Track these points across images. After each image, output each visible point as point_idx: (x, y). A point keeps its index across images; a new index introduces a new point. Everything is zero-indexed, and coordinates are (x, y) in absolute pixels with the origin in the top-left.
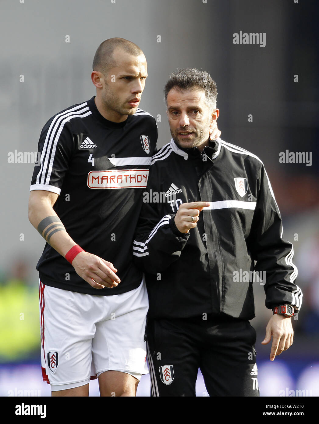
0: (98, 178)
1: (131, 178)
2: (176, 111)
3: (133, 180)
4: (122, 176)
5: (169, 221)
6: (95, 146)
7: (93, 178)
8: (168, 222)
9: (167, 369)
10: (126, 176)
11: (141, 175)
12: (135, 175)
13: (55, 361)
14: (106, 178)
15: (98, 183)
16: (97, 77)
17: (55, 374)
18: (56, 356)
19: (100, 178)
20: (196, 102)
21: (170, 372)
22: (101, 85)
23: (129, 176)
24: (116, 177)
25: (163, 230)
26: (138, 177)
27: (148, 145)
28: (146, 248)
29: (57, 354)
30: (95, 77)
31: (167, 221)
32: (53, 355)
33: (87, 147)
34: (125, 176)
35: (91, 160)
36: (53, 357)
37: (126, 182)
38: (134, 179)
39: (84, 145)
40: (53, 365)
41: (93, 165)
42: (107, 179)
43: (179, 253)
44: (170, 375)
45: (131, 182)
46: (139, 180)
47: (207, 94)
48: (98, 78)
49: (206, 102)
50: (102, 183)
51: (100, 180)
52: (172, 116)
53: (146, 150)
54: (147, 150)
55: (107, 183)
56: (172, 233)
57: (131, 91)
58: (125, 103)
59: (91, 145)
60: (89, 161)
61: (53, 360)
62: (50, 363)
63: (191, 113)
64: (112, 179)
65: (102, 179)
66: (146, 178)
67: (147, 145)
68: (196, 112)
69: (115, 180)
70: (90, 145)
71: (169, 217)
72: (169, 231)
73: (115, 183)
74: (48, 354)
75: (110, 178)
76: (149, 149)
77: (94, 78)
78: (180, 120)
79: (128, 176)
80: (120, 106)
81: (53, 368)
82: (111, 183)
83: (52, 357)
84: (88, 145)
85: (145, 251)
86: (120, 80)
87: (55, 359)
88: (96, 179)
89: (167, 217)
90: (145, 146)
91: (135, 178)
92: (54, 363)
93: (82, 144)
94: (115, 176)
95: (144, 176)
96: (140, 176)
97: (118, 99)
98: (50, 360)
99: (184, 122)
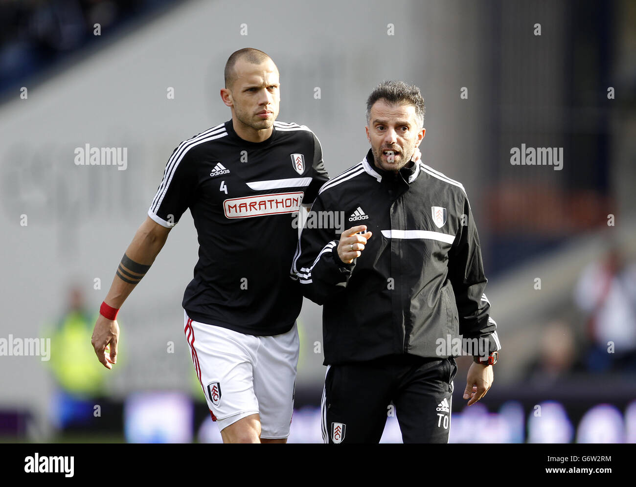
0: (235, 206)
1: (277, 203)
2: (383, 126)
3: (280, 205)
4: (265, 201)
5: (332, 249)
6: (228, 171)
7: (229, 207)
8: (330, 250)
9: (338, 427)
10: (271, 201)
11: (290, 199)
12: (283, 200)
13: (217, 392)
14: (244, 205)
15: (236, 212)
16: (226, 94)
17: (219, 407)
18: (217, 386)
19: (238, 206)
20: (406, 117)
21: (341, 431)
22: (231, 102)
23: (275, 201)
24: (258, 203)
25: (325, 258)
26: (287, 201)
27: (302, 164)
28: (310, 275)
29: (218, 384)
30: (224, 94)
31: (330, 248)
32: (214, 387)
33: (218, 174)
34: (268, 201)
35: (223, 187)
36: (215, 388)
37: (271, 208)
38: (282, 204)
39: (214, 172)
40: (216, 397)
41: (226, 193)
42: (246, 206)
43: (344, 284)
44: (341, 434)
45: (277, 207)
46: (288, 204)
47: (417, 111)
48: (228, 95)
49: (416, 119)
50: (240, 211)
51: (238, 209)
52: (377, 132)
53: (298, 171)
54: (300, 170)
55: (247, 211)
56: (334, 263)
57: (257, 103)
58: (253, 117)
59: (223, 170)
60: (221, 189)
61: (215, 392)
62: (212, 397)
63: (399, 129)
64: (253, 206)
65: (240, 207)
66: (297, 201)
67: (300, 164)
68: (405, 129)
69: (257, 206)
70: (221, 171)
71: (333, 244)
72: (331, 260)
73: (256, 210)
74: (209, 387)
75: (250, 206)
76: (302, 169)
77: (224, 96)
78: (386, 136)
79: (273, 201)
80: (250, 121)
81: (216, 400)
82: (251, 210)
83: (213, 389)
84: (219, 171)
85: (309, 278)
86: (245, 93)
87: (217, 390)
88: (232, 208)
89: (331, 244)
90: (297, 166)
91: (282, 202)
92: (217, 395)
93: (212, 171)
94: (256, 203)
95: (294, 199)
96: (290, 201)
97: (246, 114)
98: (212, 393)
99: (391, 138)
